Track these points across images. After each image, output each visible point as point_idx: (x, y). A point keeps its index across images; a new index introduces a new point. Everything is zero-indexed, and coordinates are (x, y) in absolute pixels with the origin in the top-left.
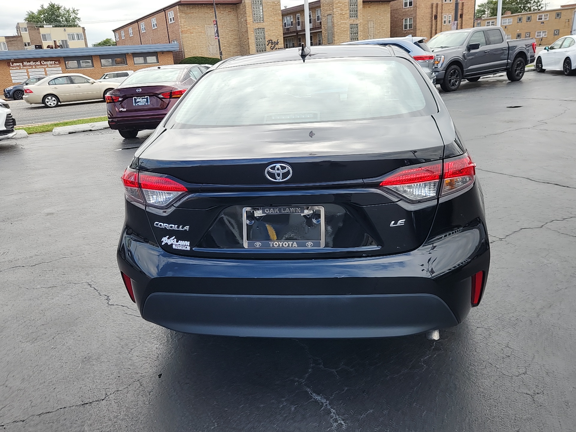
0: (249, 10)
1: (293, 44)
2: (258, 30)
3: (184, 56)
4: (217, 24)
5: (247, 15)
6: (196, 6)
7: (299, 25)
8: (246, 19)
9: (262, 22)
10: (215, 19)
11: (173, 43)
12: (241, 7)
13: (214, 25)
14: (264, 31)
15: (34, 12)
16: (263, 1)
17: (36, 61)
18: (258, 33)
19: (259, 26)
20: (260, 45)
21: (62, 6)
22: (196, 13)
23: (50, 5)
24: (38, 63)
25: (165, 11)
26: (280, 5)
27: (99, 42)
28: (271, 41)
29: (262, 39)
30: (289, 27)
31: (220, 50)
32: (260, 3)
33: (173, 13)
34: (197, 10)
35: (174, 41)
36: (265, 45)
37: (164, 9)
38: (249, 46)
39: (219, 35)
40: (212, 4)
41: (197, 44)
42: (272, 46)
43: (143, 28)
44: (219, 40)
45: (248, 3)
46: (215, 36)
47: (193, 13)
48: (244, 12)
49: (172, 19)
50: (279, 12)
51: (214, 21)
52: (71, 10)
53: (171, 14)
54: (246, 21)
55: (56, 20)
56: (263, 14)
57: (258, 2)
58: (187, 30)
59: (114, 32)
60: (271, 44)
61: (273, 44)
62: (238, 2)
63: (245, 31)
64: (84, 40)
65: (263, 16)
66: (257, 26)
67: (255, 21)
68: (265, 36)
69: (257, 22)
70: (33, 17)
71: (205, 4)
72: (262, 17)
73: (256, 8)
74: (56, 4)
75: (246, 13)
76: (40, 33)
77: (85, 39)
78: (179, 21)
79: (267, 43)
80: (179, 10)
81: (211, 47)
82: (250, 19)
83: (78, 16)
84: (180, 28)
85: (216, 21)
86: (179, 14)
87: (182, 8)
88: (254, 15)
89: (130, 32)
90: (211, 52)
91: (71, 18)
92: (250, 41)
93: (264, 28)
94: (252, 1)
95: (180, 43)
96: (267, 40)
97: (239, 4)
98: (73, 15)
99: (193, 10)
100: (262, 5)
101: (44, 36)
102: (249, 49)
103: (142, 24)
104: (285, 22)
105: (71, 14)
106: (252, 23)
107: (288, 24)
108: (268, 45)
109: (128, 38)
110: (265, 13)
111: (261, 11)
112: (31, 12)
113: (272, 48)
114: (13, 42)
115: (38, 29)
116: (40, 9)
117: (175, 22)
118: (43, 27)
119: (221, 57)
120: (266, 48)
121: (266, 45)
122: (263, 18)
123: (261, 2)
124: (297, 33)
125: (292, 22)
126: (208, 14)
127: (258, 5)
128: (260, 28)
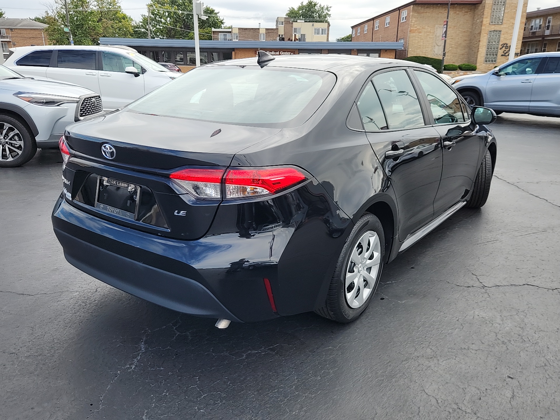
0: (487, 12)
1: (536, 49)
2: (494, 33)
3: (407, 54)
4: (447, 25)
5: (485, 16)
6: (432, 5)
7: (548, 29)
8: (483, 20)
9: (501, 24)
10: (446, 20)
11: (400, 41)
12: (480, 8)
13: (444, 25)
14: (500, 33)
15: (294, 8)
16: (507, 1)
17: (276, 52)
18: (493, 36)
19: (495, 28)
20: (491, 49)
21: (318, 3)
22: (429, 13)
23: (309, 2)
24: (278, 53)
25: (399, 10)
26: (527, 7)
27: (343, 37)
28: (505, 45)
29: (495, 42)
30: (535, 30)
31: (444, 51)
32: (502, 4)
33: (406, 12)
34: (432, 10)
35: (401, 40)
36: (497, 48)
37: (399, 8)
38: (478, 49)
39: (447, 36)
40: (447, 4)
41: (423, 43)
42: (505, 51)
43: (377, 25)
44: (445, 41)
45: (488, 4)
46: (443, 37)
47: (426, 12)
48: (482, 13)
49: (404, 19)
50: (524, 14)
51: (445, 21)
52: (326, 7)
53: (404, 13)
54: (482, 22)
55: (311, 16)
56: (503, 16)
57: (501, 3)
58: (416, 30)
59: (352, 28)
60: (505, 48)
61: (507, 48)
62: (477, 2)
63: (478, 32)
64: (326, 35)
65: (503, 18)
66: (493, 28)
67: (492, 23)
68: (499, 40)
69: (495, 24)
70: (293, 13)
71: (440, 4)
72: (501, 18)
73: (497, 9)
74: (314, 1)
75: (483, 14)
76: (292, 27)
77: (328, 34)
78: (410, 20)
79: (500, 47)
80: (412, 10)
81: (437, 47)
82: (486, 21)
83: (329, 13)
84: (410, 27)
85: (447, 22)
86: (411, 14)
87: (416, 7)
88: (493, 16)
89: (365, 29)
90: (436, 52)
91: (324, 14)
92: (481, 43)
93: (501, 31)
94: (494, 2)
95: (406, 42)
96: (501, 43)
97: (478, 5)
98: (326, 12)
99: (428, 10)
100: (505, 7)
101: (295, 29)
102: (478, 52)
103: (377, 22)
104: (532, 25)
105: (324, 11)
106: (488, 24)
107: (535, 28)
108: (501, 49)
109: (363, 35)
110: (506, 15)
111: (503, 12)
112: (292, 8)
113: (505, 52)
114: (270, 34)
115: (292, 23)
116: (301, 5)
117: (406, 21)
118: (296, 21)
119: (443, 58)
120: (497, 52)
121: (499, 49)
122: (502, 20)
123: (504, 3)
124: (543, 38)
125: (540, 25)
126: (441, 14)
127: (500, 6)
128: (496, 30)
